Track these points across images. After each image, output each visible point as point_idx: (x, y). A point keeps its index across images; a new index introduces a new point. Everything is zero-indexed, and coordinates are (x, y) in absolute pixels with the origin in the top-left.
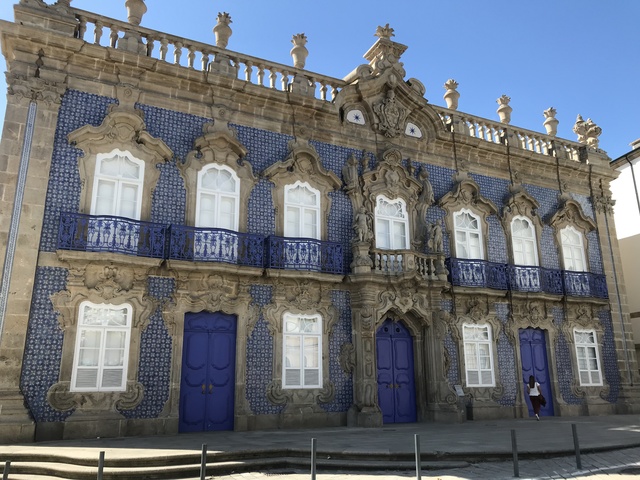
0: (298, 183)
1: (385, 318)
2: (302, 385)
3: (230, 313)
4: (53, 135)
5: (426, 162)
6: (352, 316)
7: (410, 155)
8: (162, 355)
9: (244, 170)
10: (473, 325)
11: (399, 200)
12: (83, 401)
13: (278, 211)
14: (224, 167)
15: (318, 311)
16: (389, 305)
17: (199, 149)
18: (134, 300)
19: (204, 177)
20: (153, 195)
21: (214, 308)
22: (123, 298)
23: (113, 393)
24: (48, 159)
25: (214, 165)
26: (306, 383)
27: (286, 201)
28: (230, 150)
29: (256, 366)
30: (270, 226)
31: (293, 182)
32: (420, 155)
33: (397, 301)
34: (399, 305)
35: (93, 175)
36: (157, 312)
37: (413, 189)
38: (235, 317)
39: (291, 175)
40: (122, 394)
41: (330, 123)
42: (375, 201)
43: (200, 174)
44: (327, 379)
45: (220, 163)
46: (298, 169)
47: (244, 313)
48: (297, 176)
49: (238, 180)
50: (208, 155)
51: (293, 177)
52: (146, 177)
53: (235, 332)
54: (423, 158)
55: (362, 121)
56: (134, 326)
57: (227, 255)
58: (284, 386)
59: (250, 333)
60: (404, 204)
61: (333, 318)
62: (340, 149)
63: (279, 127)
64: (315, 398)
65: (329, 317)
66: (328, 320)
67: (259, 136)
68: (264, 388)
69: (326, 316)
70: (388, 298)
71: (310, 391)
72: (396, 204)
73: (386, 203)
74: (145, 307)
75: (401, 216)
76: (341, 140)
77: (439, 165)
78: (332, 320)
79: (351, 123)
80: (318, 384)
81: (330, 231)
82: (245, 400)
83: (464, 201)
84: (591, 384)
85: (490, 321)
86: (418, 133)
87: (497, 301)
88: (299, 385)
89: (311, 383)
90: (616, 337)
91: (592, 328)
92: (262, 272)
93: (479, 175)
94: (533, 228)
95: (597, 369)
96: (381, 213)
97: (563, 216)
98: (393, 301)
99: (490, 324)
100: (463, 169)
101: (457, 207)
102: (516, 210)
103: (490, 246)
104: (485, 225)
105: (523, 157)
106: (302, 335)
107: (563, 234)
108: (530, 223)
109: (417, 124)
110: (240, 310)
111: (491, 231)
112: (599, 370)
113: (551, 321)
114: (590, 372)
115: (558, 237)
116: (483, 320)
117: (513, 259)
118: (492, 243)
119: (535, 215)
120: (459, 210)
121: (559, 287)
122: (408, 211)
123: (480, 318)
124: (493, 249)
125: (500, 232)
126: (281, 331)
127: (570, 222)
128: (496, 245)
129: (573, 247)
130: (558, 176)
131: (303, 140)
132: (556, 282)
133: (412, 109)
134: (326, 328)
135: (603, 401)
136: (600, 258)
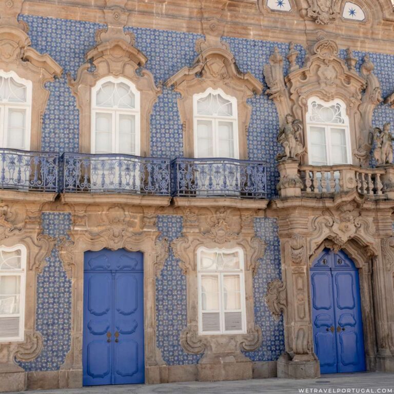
0: (209, 90)
1: (322, 247)
2: (223, 331)
3: (135, 249)
5: (371, 51)
6: (281, 247)
7: (350, 44)
8: (62, 300)
11: (337, 101)
13: (186, 126)
14: (122, 79)
15: (239, 244)
16: (326, 233)
17: (91, 60)
18: (28, 240)
19: (98, 93)
20: (43, 119)
21: (115, 245)
25: (110, 78)
26: (227, 329)
27: (195, 113)
28: (127, 59)
29: (168, 310)
31: (204, 90)
32: (363, 42)
33: (335, 228)
34: (339, 232)
36: (53, 252)
37: (354, 86)
38: (141, 254)
39: (200, 83)
40: (20, 344)
41: (247, 13)
42: (305, 105)
43: (94, 90)
44: (252, 323)
45: (116, 76)
46: (208, 74)
47: (151, 249)
48: (208, 82)
49: (138, 95)
51: (204, 85)
52: (34, 99)
53: (142, 271)
54: (367, 45)
55: (287, 7)
56: (30, 269)
57: (128, 184)
58: (201, 332)
59: (159, 273)
60: (343, 106)
61: (257, 251)
62: (260, 44)
63: (184, 25)
64: (238, 345)
65: (253, 251)
66: (251, 254)
67: (161, 38)
68: (178, 335)
69: (248, 249)
70: (323, 225)
71: (232, 337)
72: (333, 107)
73: (320, 106)
74: (40, 247)
75: (340, 121)
76: (261, 33)
77: (388, 52)
78: (256, 254)
79: (273, 11)
80: (241, 329)
81: (251, 146)
82: (157, 349)
86: (360, 14)
88: (219, 330)
89: (233, 328)
92: (169, 201)
96: (314, 119)
98: (330, 227)
106: (221, 273)
109: (358, 3)
110: (146, 247)
122: (348, 114)
126: (195, 269)
131: (214, 38)
134: (249, 264)
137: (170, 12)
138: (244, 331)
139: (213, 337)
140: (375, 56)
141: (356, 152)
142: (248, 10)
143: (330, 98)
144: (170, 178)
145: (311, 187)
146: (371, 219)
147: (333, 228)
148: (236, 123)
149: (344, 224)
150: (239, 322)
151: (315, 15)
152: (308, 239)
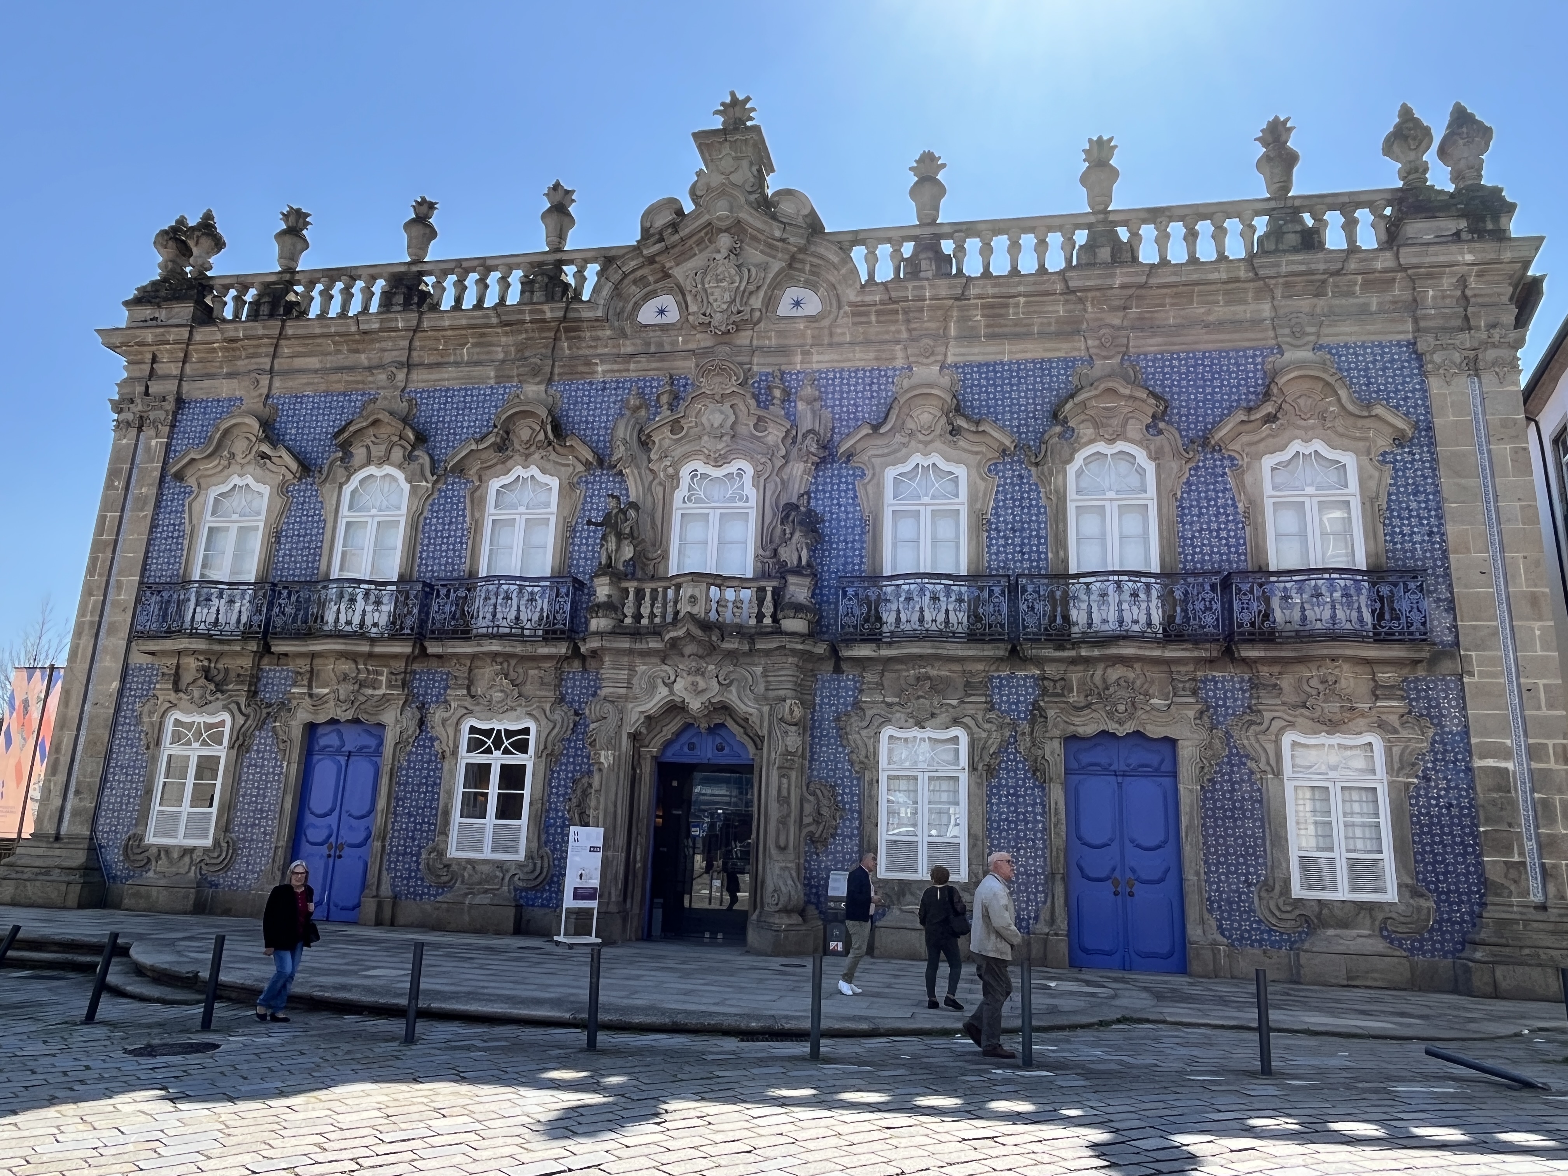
0: (517, 470)
2: (487, 854)
3: (372, 720)
4: (157, 474)
5: (823, 366)
7: (781, 360)
9: (415, 466)
10: (915, 732)
11: (739, 464)
12: (158, 857)
13: (472, 531)
14: (387, 469)
15: (530, 714)
16: (663, 693)
17: (345, 448)
18: (233, 706)
19: (351, 494)
20: (277, 537)
21: (345, 714)
22: (220, 704)
23: (195, 848)
24: (149, 511)
25: (371, 470)
26: (494, 852)
27: (490, 510)
28: (396, 438)
29: (409, 815)
30: (457, 560)
31: (507, 472)
32: (806, 353)
33: (679, 686)
34: (686, 695)
35: (200, 519)
36: (266, 723)
37: (774, 435)
38: (380, 727)
39: (502, 461)
40: (206, 850)
41: (598, 339)
42: (675, 478)
43: (347, 489)
44: (535, 845)
45: (380, 465)
46: (515, 446)
47: (395, 721)
48: (517, 457)
49: (407, 487)
51: (510, 463)
52: (269, 511)
54: (815, 358)
55: (673, 316)
56: (231, 746)
58: (452, 853)
59: (404, 757)
60: (750, 471)
61: (558, 725)
62: (614, 385)
63: (492, 374)
64: (507, 878)
65: (551, 725)
66: (547, 731)
67: (455, 399)
68: (418, 855)
69: (544, 721)
70: (659, 681)
71: (500, 865)
72: (729, 475)
73: (704, 476)
74: (247, 717)
75: (740, 500)
76: (616, 367)
77: (861, 364)
78: (556, 730)
79: (646, 326)
80: (516, 852)
81: (576, 555)
82: (385, 873)
83: (920, 437)
84: (1343, 893)
85: (967, 720)
86: (813, 305)
87: (997, 670)
88: (481, 851)
89: (505, 850)
90: (1482, 757)
91: (1370, 729)
92: (414, 647)
93: (980, 365)
94: (1150, 468)
95: (1381, 852)
96: (690, 500)
97: (1271, 418)
98: (669, 685)
99: (966, 727)
100: (925, 361)
101: (899, 455)
102: (1087, 431)
103: (994, 534)
104: (982, 485)
105: (1123, 287)
106: (497, 760)
107: (1273, 469)
108: (1141, 455)
109: (811, 285)
110: (389, 717)
111: (1000, 497)
112: (1388, 855)
113: (1191, 714)
114: (1344, 861)
115: (1248, 479)
116: (943, 718)
117: (1065, 561)
118: (1002, 526)
119: (1160, 432)
120: (903, 460)
121: (1209, 619)
122: (755, 485)
123: (933, 715)
124: (1001, 542)
125: (1033, 495)
126: (455, 753)
127: (1306, 429)
128: (1013, 530)
129: (1315, 500)
130: (1274, 308)
131: (535, 388)
132: (1200, 606)
133: (787, 257)
134: (542, 747)
135: (1380, 946)
136: (1440, 517)
137: (475, 357)
138: (521, 856)
139: (469, 861)
140: (831, 376)
141: (761, 552)
142: (600, 333)
143: (719, 460)
144: (420, 612)
145: (638, 617)
146: (759, 670)
147: (677, 687)
148: (553, 519)
149: (690, 679)
150: (516, 841)
151: (707, 320)
152: (630, 706)
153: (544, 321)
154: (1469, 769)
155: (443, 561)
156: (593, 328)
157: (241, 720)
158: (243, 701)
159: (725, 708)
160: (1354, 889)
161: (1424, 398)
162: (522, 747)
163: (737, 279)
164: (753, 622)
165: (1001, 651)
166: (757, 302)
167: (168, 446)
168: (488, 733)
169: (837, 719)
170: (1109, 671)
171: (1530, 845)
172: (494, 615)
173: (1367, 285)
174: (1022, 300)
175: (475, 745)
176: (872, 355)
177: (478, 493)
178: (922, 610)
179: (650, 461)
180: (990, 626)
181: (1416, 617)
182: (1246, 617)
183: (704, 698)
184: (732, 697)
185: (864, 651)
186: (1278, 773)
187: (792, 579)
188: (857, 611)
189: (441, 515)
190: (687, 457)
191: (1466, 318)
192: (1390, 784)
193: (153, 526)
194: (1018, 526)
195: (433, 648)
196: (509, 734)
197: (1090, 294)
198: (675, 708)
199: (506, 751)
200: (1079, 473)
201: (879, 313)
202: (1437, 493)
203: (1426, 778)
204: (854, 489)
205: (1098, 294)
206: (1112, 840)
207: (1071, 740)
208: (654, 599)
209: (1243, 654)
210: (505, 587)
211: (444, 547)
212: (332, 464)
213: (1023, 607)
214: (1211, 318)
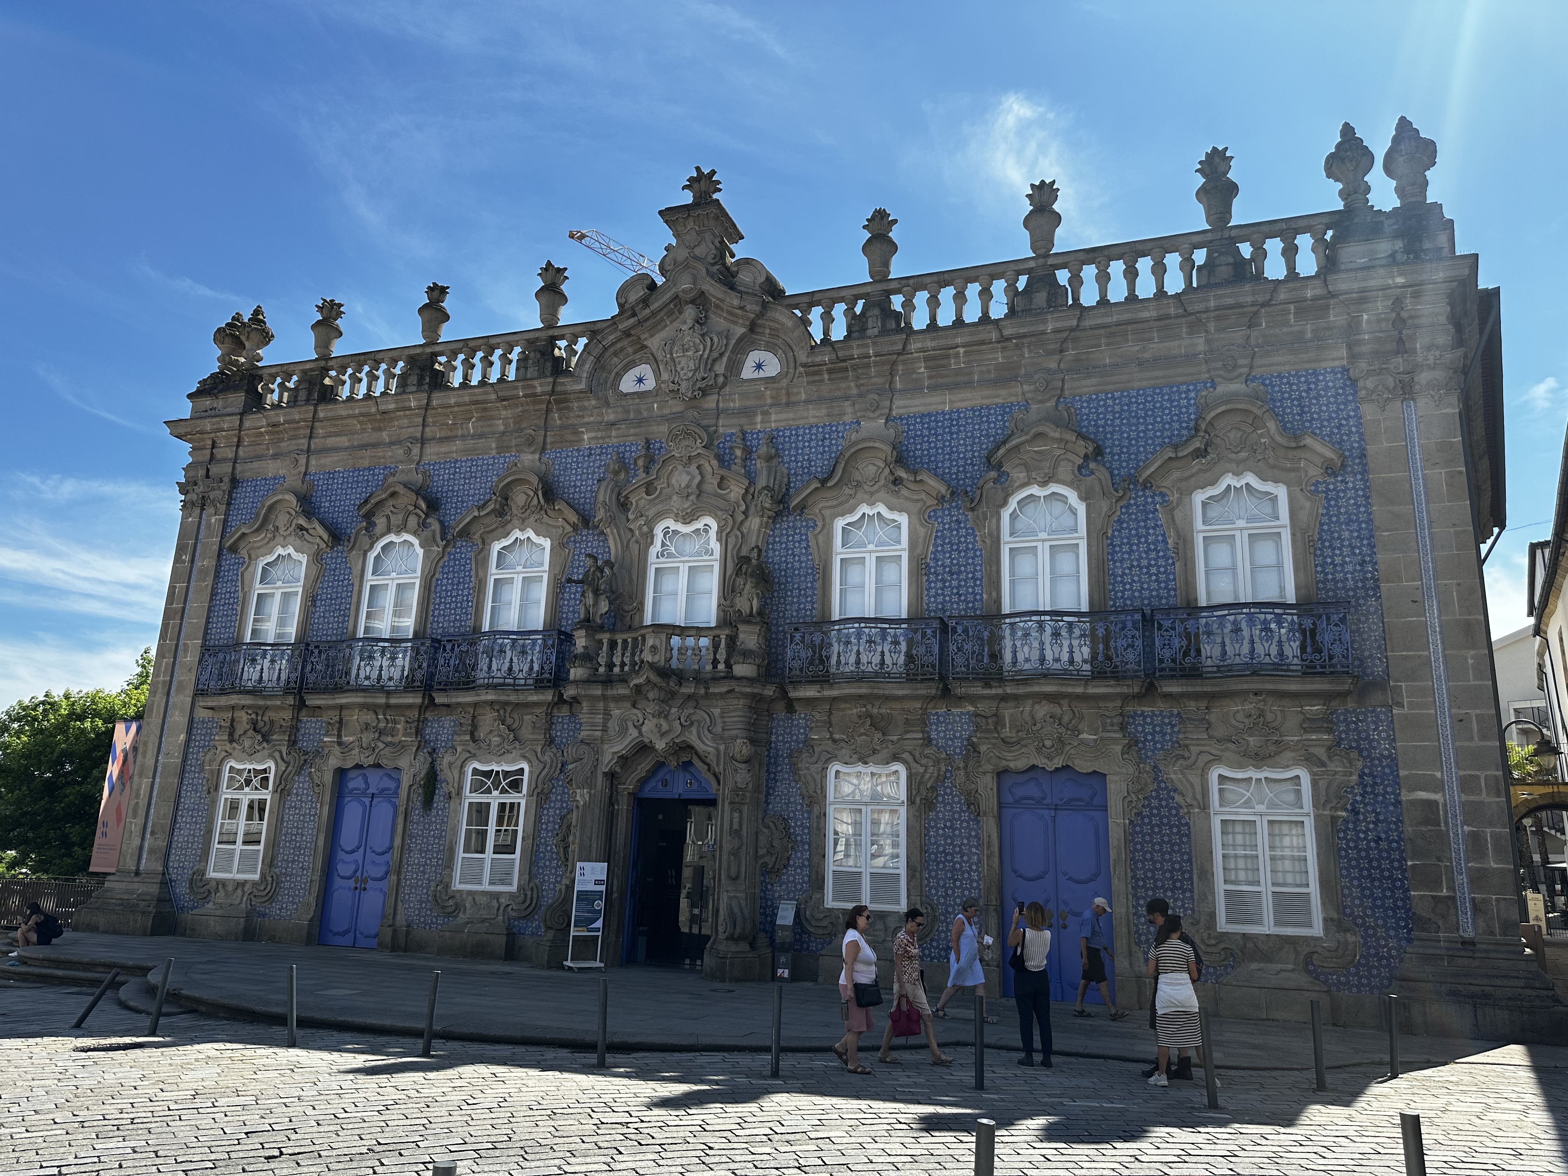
0: (515, 533)
2: (486, 887)
3: (391, 765)
4: (216, 547)
5: (780, 425)
7: (743, 421)
9: (427, 533)
10: (859, 768)
11: (705, 520)
12: (217, 890)
14: (405, 536)
15: (524, 756)
16: (633, 737)
17: (368, 518)
18: (277, 754)
19: (376, 559)
20: (312, 601)
21: (367, 760)
22: (266, 752)
23: (246, 881)
24: (209, 581)
25: (391, 537)
26: (491, 884)
27: (492, 569)
30: (464, 617)
31: (507, 535)
32: (766, 413)
33: (646, 728)
35: (251, 587)
36: (304, 769)
39: (503, 524)
40: (255, 884)
41: (584, 409)
42: (651, 535)
43: (371, 555)
44: (526, 877)
45: (398, 533)
46: (513, 510)
47: (409, 766)
48: (515, 521)
49: (421, 552)
50: (380, 522)
51: (509, 526)
52: (307, 577)
54: (774, 417)
55: (650, 384)
56: (274, 791)
58: (456, 886)
60: (714, 527)
61: (548, 766)
62: (598, 451)
63: (494, 445)
64: (502, 908)
65: (541, 766)
66: (538, 771)
67: (463, 470)
68: (428, 888)
69: (536, 763)
70: (630, 724)
71: (496, 896)
72: (697, 531)
73: (675, 533)
75: (706, 553)
76: (599, 434)
77: (813, 421)
78: (546, 770)
79: (626, 395)
80: (510, 884)
81: (565, 609)
82: (400, 904)
83: (866, 487)
84: (1267, 927)
85: (906, 756)
86: (773, 366)
87: (934, 708)
88: (480, 883)
89: (502, 882)
90: (1412, 790)
91: (1296, 763)
92: (424, 697)
93: (923, 416)
94: (1081, 509)
95: (1307, 885)
96: (663, 556)
97: (1201, 453)
98: (638, 727)
99: (905, 762)
100: (872, 415)
101: (847, 506)
102: (1019, 475)
103: (932, 577)
104: (922, 531)
105: (1056, 331)
106: (495, 799)
107: (1204, 504)
108: (1072, 496)
109: (770, 348)
110: (404, 762)
111: (939, 542)
112: (1314, 889)
113: (1118, 748)
114: (1270, 894)
115: (1178, 514)
116: (884, 754)
117: (998, 602)
118: (940, 570)
119: (1092, 473)
120: (851, 511)
121: (1130, 656)
122: (719, 539)
123: (875, 751)
124: (939, 585)
125: (970, 539)
126: (459, 793)
127: (1239, 463)
128: (951, 573)
129: (1246, 533)
130: (1208, 341)
131: (530, 457)
132: (1122, 643)
133: (747, 323)
134: (533, 786)
135: (1303, 980)
136: (1372, 546)
137: (479, 430)
138: (514, 888)
139: (470, 893)
140: (788, 433)
141: (722, 601)
142: (586, 403)
143: (688, 518)
144: (429, 666)
145: (610, 666)
146: (716, 712)
147: (644, 729)
148: (546, 576)
149: (655, 721)
150: (510, 874)
151: (676, 387)
152: (606, 746)
153: (535, 395)
154: (1398, 803)
155: (452, 618)
156: (579, 399)
157: (283, 767)
158: (284, 750)
159: (688, 747)
160: (1277, 923)
161: (1359, 425)
162: (515, 785)
163: (701, 347)
164: (709, 667)
165: (932, 690)
166: (720, 368)
167: (225, 521)
168: (488, 774)
169: (790, 756)
170: (1037, 707)
171: (1462, 879)
172: (490, 667)
173: (1300, 312)
174: (961, 350)
175: (477, 787)
176: (824, 412)
177: (481, 555)
178: (858, 653)
179: (628, 520)
180: (923, 666)
181: (1337, 650)
182: (1167, 653)
183: (667, 739)
184: (692, 737)
185: (810, 692)
186: (1205, 806)
187: (742, 628)
188: (803, 655)
189: (450, 576)
190: (660, 516)
191: (1400, 341)
192: (1317, 818)
193: (213, 594)
194: (955, 569)
195: (440, 699)
196: (507, 774)
197: (1025, 340)
198: (643, 748)
199: (504, 791)
200: (1013, 516)
201: (830, 371)
202: (1369, 521)
203: (1355, 812)
204: (807, 540)
205: (1033, 339)
206: (1046, 873)
207: (1001, 774)
208: (625, 648)
209: (1166, 689)
210: (500, 641)
211: (453, 605)
212: (358, 533)
213: (952, 647)
214: (1147, 355)
